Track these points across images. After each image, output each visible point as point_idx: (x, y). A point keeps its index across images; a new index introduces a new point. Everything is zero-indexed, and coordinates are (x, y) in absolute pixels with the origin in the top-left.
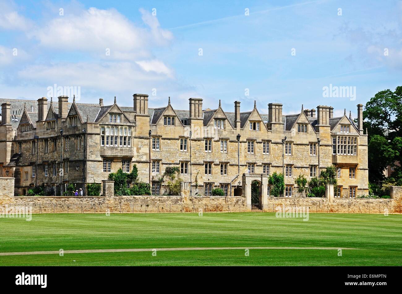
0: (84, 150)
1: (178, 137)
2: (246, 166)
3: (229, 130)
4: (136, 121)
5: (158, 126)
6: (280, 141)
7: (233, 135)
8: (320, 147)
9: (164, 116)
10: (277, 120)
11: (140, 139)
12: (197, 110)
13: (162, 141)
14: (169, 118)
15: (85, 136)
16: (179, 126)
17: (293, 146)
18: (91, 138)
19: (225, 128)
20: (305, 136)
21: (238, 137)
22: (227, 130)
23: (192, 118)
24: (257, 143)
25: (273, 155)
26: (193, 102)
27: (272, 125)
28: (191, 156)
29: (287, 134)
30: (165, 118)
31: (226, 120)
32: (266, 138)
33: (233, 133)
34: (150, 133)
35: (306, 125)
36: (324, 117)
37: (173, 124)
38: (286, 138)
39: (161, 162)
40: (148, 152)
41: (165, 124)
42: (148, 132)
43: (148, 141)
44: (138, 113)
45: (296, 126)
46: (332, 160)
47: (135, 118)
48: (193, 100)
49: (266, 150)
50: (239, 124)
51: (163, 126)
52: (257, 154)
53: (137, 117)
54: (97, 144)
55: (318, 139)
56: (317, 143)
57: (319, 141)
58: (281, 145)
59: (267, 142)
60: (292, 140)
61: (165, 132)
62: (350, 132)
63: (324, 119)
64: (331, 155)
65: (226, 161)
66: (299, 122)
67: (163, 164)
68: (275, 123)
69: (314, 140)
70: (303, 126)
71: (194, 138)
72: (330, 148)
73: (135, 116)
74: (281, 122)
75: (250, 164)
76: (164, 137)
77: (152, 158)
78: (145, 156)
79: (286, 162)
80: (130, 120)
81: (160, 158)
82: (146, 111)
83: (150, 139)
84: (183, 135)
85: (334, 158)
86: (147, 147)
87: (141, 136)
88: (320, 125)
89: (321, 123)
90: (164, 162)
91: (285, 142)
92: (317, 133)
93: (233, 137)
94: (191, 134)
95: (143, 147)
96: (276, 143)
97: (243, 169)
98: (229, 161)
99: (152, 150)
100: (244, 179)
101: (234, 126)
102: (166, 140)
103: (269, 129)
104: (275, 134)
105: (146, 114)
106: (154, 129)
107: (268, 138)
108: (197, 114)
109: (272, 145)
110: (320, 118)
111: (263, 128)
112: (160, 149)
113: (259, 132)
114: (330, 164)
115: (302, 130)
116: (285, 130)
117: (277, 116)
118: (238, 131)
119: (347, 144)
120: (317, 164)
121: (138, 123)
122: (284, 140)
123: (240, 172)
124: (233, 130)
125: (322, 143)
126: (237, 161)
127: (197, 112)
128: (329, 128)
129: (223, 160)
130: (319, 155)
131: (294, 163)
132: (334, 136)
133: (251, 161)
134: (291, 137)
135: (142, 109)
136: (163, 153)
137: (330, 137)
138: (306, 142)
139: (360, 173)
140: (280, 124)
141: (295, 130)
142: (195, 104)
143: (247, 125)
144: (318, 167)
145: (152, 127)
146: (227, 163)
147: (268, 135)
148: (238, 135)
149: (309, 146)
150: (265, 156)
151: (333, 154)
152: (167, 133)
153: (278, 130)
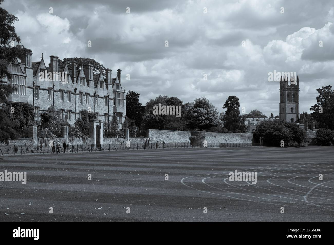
1: (47, 88)
2: (79, 113)
4: (25, 72)
5: (37, 78)
6: (93, 94)
7: (73, 88)
8: (109, 100)
9: (41, 69)
10: (91, 78)
11: (29, 89)
13: (40, 90)
14: (43, 71)
17: (98, 98)
19: (69, 82)
20: (103, 91)
21: (76, 89)
22: (70, 84)
23: (54, 72)
24: (83, 95)
25: (90, 106)
26: (54, 59)
27: (90, 81)
28: (54, 105)
29: (96, 90)
30: (41, 71)
31: (70, 76)
32: (87, 92)
33: (73, 87)
35: (103, 82)
36: (110, 77)
38: (95, 92)
39: (39, 109)
40: (33, 100)
42: (32, 83)
43: (32, 90)
44: (27, 66)
45: (99, 83)
47: (25, 70)
50: (75, 79)
52: (84, 104)
53: (27, 69)
55: (108, 94)
56: (107, 97)
57: (109, 96)
58: (93, 98)
59: (87, 94)
60: (98, 94)
61: (41, 84)
62: (119, 89)
63: (110, 79)
66: (101, 80)
67: (40, 110)
68: (91, 81)
69: (106, 95)
70: (102, 83)
71: (55, 89)
72: (112, 101)
73: (25, 68)
74: (93, 79)
75: (80, 112)
76: (41, 87)
77: (35, 105)
78: (31, 104)
79: (96, 111)
80: (23, 71)
81: (39, 106)
82: (31, 64)
83: (33, 88)
84: (49, 87)
85: (115, 108)
86: (32, 96)
87: (29, 86)
88: (109, 83)
89: (108, 82)
90: (40, 109)
91: (95, 95)
92: (107, 89)
93: (73, 90)
94: (54, 86)
95: (30, 96)
96: (91, 96)
97: (78, 116)
98: (71, 109)
99: (35, 98)
100: (91, 124)
101: (73, 81)
102: (42, 90)
103: (88, 85)
104: (91, 89)
105: (31, 67)
106: (35, 80)
107: (88, 91)
108: (56, 70)
109: (90, 97)
110: (108, 78)
111: (86, 83)
112: (38, 98)
113: (84, 86)
114: (113, 113)
115: (102, 87)
116: (95, 86)
117: (91, 75)
118: (75, 85)
119: (120, 98)
120: (107, 113)
121: (27, 74)
122: (94, 94)
123: (76, 118)
124: (73, 84)
125: (109, 97)
126: (74, 109)
127: (56, 67)
128: (112, 86)
129: (68, 109)
130: (108, 106)
131: (99, 112)
132: (114, 92)
133: (81, 110)
134: (97, 92)
135: (29, 62)
136: (40, 101)
137: (112, 92)
138: (103, 96)
139: (123, 119)
140: (93, 81)
141: (99, 86)
142: (55, 60)
143: (79, 81)
144: (108, 115)
145: (34, 78)
146: (70, 111)
147: (88, 89)
148: (75, 88)
149: (105, 99)
150: (87, 106)
151: (114, 106)
152: (41, 85)
153: (92, 86)
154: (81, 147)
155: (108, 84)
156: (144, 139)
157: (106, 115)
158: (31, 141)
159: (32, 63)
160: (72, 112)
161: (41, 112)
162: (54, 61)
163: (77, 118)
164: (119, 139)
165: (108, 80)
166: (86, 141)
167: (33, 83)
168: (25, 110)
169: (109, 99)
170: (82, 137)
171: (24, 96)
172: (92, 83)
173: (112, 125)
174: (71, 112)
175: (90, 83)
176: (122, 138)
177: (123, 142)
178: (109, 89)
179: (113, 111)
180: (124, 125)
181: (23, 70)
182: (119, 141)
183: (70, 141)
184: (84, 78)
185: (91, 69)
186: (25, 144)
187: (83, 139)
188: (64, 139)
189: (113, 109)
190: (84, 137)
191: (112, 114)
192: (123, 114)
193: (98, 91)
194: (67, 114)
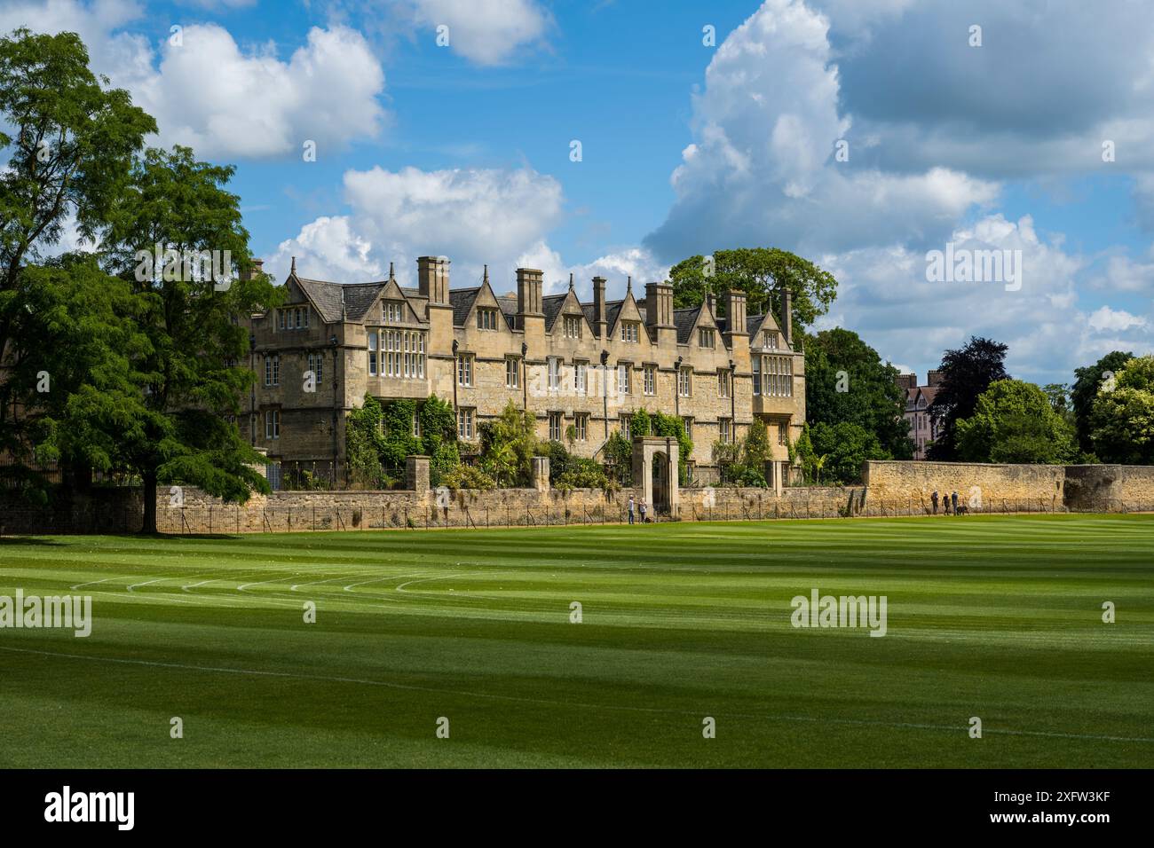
0: (335, 386)
1: (502, 357)
2: (617, 420)
3: (588, 342)
4: (428, 318)
5: (468, 331)
6: (671, 366)
7: (594, 352)
8: (735, 379)
9: (478, 307)
10: (666, 321)
11: (438, 361)
12: (533, 294)
13: (476, 364)
14: (487, 313)
15: (335, 354)
16: (504, 331)
17: (693, 376)
18: (351, 358)
19: (580, 337)
20: (710, 355)
21: (604, 356)
22: (585, 341)
23: (526, 312)
24: (635, 369)
25: (660, 397)
26: (526, 277)
27: (659, 330)
28: (525, 399)
29: (682, 352)
30: (480, 313)
31: (583, 319)
32: (649, 360)
33: (595, 350)
34: (455, 347)
35: (712, 330)
36: (739, 314)
37: (494, 327)
38: (680, 359)
39: (474, 413)
40: (452, 390)
41: (480, 326)
43: (452, 363)
44: (432, 303)
45: (696, 332)
46: (753, 406)
47: (427, 313)
48: (527, 272)
49: (650, 385)
50: (604, 327)
51: (476, 332)
52: (635, 395)
53: (431, 310)
54: (361, 370)
55: (731, 361)
56: (728, 370)
57: (733, 367)
58: (672, 376)
59: (650, 367)
60: (692, 364)
61: (481, 346)
62: (777, 347)
63: (739, 319)
64: (751, 397)
65: (584, 410)
66: (702, 324)
67: (478, 416)
68: (661, 328)
69: (724, 364)
70: (706, 333)
71: (529, 356)
72: (750, 381)
73: (427, 308)
74: (671, 324)
75: (624, 417)
76: (479, 355)
77: (460, 403)
78: (447, 400)
79: (681, 413)
80: (419, 317)
81: (473, 404)
82: (447, 296)
83: (454, 360)
84: (510, 352)
85: (758, 401)
86: (449, 379)
87: (440, 353)
88: (733, 332)
89: (734, 328)
90: (479, 414)
91: (679, 368)
92: (729, 348)
93: (596, 356)
94: (524, 349)
95: (442, 379)
96: (666, 371)
97: (614, 427)
98: (589, 410)
99: (459, 384)
100: (638, 450)
101: (597, 333)
102: (482, 363)
103: (654, 339)
104: (664, 350)
105: (447, 303)
106: (461, 336)
107: (652, 359)
108: (534, 305)
109: (658, 374)
110: (733, 317)
111: (644, 335)
112: (472, 384)
113: (636, 345)
114: (751, 415)
115: (706, 342)
116: (678, 342)
117: (665, 311)
118: (603, 343)
119: (777, 372)
120: (729, 415)
121: (434, 324)
122: (677, 365)
123: (609, 435)
124: (595, 342)
125: (736, 371)
126: (602, 410)
127: (533, 299)
128: (747, 338)
129: (579, 409)
130: (733, 398)
131: (695, 414)
132: (756, 355)
133: (625, 410)
134: (689, 357)
135: (439, 291)
136: (478, 392)
137: (748, 356)
138: (712, 369)
139: (795, 434)
140: (671, 329)
141: (695, 341)
142: (529, 281)
143: (617, 330)
144: (731, 422)
145: (458, 333)
146: (586, 414)
147: (652, 353)
148: (604, 351)
149: (717, 377)
150: (647, 399)
151: (755, 394)
152: (482, 348)
153: (668, 341)
154: (598, 512)
155: (731, 335)
156: (847, 488)
157: (723, 422)
158: (409, 496)
159: (451, 293)
160: (593, 416)
161: (480, 420)
162: (525, 283)
163: (612, 433)
164: (744, 489)
165: (734, 323)
166: (617, 495)
167: (452, 345)
168: (425, 417)
169: (734, 376)
170: (601, 484)
171: (421, 382)
172: (668, 336)
173: (747, 449)
174: (588, 418)
175: (659, 335)
176: (757, 486)
177: (760, 497)
178: (735, 347)
179: (753, 410)
180: (797, 449)
181: (420, 313)
182: (742, 497)
183: (556, 496)
184: (637, 323)
185: (663, 295)
186: (386, 503)
187: (604, 490)
188: (533, 490)
189: (751, 403)
190: (607, 485)
191: (750, 419)
192: (792, 418)
193: (690, 355)
194: (573, 423)
